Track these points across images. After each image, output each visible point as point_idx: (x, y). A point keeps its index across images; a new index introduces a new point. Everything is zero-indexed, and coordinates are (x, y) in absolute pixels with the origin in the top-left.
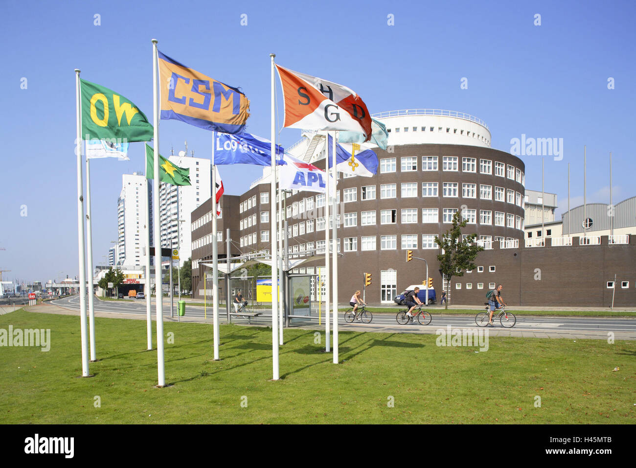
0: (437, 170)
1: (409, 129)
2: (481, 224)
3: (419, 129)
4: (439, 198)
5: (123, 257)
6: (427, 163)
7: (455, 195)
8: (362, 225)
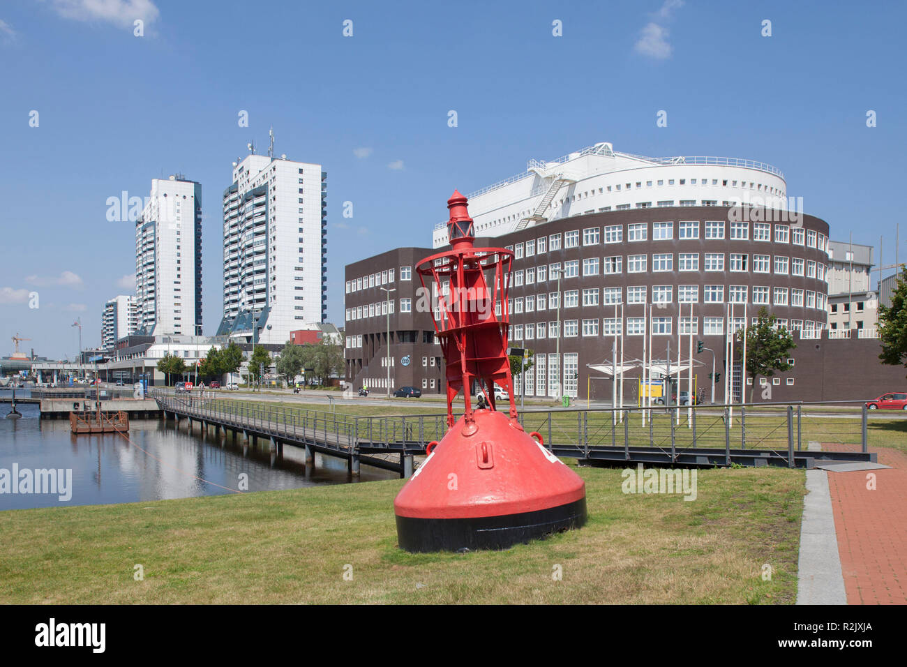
0: (723, 238)
1: (686, 182)
2: (775, 304)
3: (699, 182)
4: (725, 273)
5: (152, 320)
6: (711, 230)
7: (744, 269)
8: (628, 303)
